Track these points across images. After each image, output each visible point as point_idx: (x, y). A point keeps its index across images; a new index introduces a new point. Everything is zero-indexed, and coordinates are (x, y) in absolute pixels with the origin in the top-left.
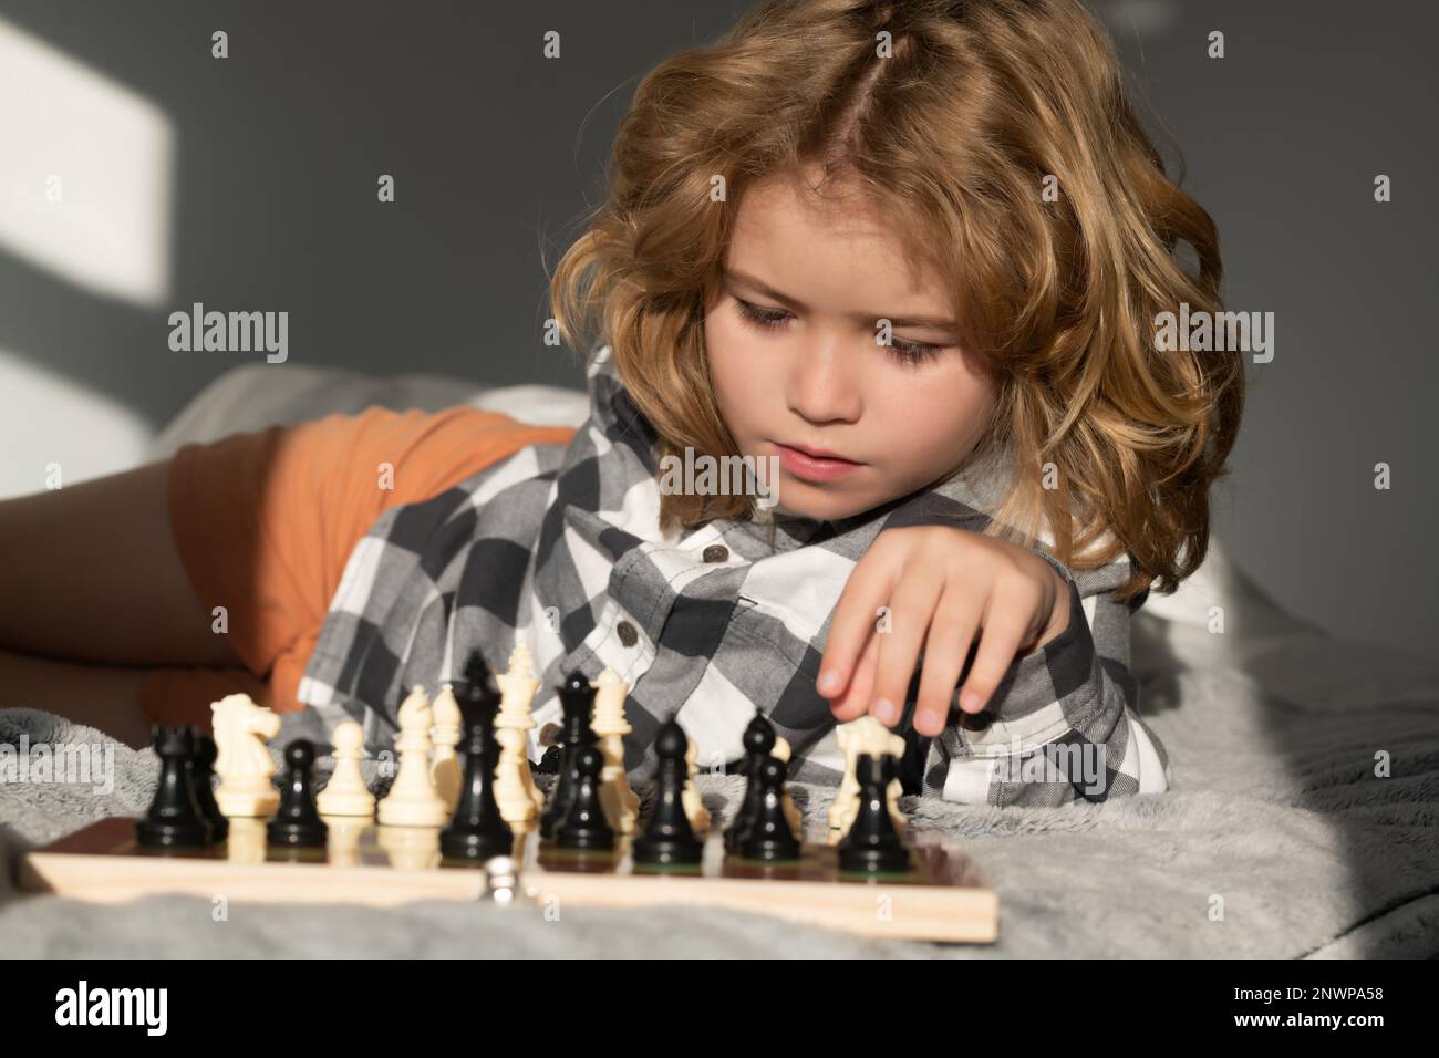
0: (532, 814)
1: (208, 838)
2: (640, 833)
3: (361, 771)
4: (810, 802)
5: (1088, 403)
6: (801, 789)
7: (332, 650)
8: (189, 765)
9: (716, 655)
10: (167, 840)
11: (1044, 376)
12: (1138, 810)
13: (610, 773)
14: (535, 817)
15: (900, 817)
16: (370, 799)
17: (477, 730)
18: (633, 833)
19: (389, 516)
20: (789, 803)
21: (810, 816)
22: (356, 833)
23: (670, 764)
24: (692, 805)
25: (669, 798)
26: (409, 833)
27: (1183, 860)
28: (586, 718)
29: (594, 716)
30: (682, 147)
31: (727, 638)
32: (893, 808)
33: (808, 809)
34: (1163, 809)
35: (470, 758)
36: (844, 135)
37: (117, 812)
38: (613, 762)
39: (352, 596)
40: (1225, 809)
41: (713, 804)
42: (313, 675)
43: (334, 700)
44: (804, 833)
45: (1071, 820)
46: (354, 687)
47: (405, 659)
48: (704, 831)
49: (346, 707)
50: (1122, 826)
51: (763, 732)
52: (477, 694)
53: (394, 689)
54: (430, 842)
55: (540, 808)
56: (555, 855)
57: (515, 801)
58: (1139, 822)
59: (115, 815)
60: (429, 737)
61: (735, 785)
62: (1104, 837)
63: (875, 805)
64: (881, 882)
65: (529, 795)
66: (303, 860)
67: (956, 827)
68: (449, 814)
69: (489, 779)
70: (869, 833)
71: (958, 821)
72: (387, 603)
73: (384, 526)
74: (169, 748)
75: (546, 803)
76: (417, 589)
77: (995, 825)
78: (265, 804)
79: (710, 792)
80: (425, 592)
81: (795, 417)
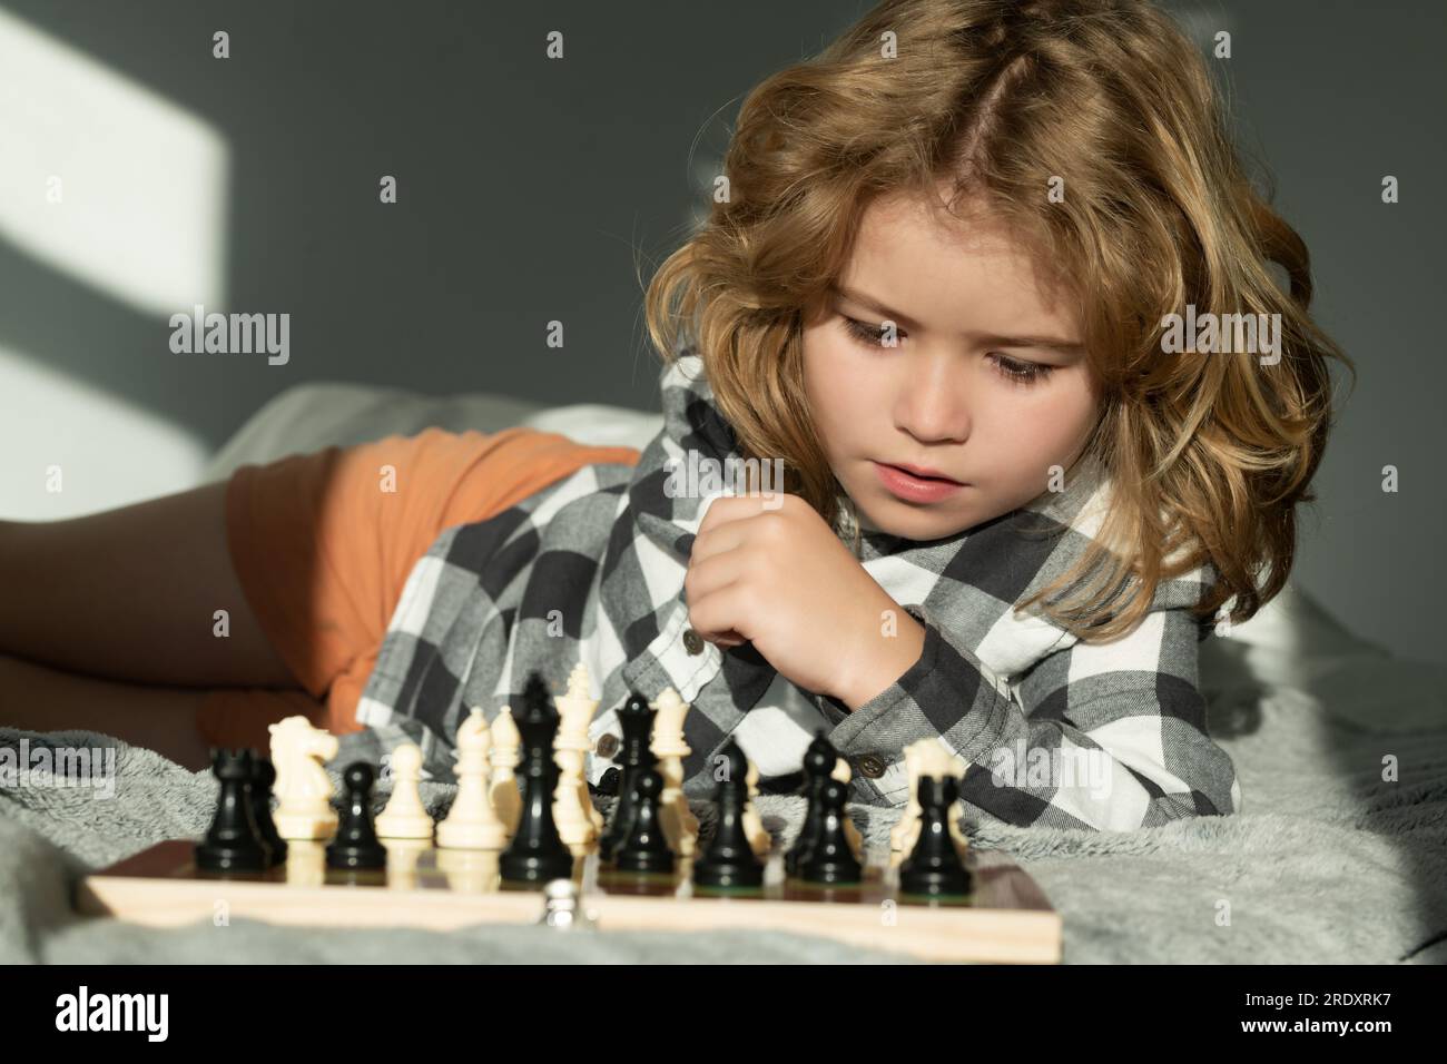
0: (591, 837)
1: (267, 860)
2: (701, 855)
3: (419, 794)
4: (870, 825)
5: (1199, 427)
6: (861, 811)
7: (390, 670)
8: (247, 788)
10: (225, 864)
11: (1154, 399)
12: (1200, 832)
13: (669, 796)
14: (594, 840)
15: (962, 840)
16: (429, 821)
17: (537, 752)
18: (693, 856)
19: (448, 536)
20: (850, 825)
21: (870, 838)
22: (415, 855)
23: (730, 786)
24: (752, 828)
25: (729, 820)
26: (468, 856)
27: (1247, 882)
28: (646, 741)
29: (653, 739)
32: (954, 830)
33: (869, 831)
34: (1225, 832)
35: (530, 780)
36: (970, 152)
37: (175, 835)
38: (673, 784)
39: (411, 616)
40: (1287, 833)
41: (773, 827)
42: (372, 696)
43: (392, 721)
44: (864, 854)
45: (1132, 843)
46: (412, 707)
47: (464, 680)
48: (765, 854)
49: (404, 727)
50: (1183, 847)
51: (823, 754)
52: (536, 716)
54: (490, 864)
55: (599, 831)
56: (615, 877)
57: (574, 823)
58: (1202, 845)
59: (174, 838)
60: (488, 759)
61: (793, 807)
62: (1167, 859)
63: (937, 827)
64: (943, 905)
65: (588, 818)
66: (362, 883)
67: (1018, 850)
68: (508, 837)
69: (548, 802)
70: (930, 855)
71: (1019, 844)
72: (446, 624)
73: (442, 546)
74: (228, 771)
75: (605, 825)
77: (1055, 849)
78: (323, 827)
79: (770, 814)
81: (902, 436)
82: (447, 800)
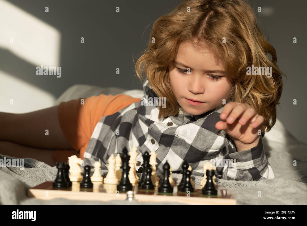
0: (136, 182)
1: (68, 186)
2: (160, 186)
3: (100, 172)
4: (196, 179)
5: (251, 89)
6: (194, 177)
7: (91, 146)
8: (64, 170)
9: (171, 147)
10: (59, 187)
11: (242, 83)
12: (266, 182)
13: (153, 173)
14: (137, 182)
15: (215, 183)
16: (102, 178)
17: (125, 164)
18: (158, 186)
20: (191, 180)
21: (196, 182)
22: (99, 185)
23: (166, 171)
24: (171, 180)
25: (166, 179)
26: (110, 186)
27: (276, 193)
28: (148, 161)
29: (150, 161)
30: (166, 35)
31: (173, 143)
32: (214, 181)
33: (195, 181)
34: (272, 182)
35: (124, 170)
36: (201, 32)
37: (48, 180)
38: (154, 171)
39: (96, 135)
40: (285, 183)
41: (175, 180)
42: (87, 152)
43: (91, 157)
44: (194, 186)
45: (252, 184)
46: (96, 154)
47: (108, 149)
48: (173, 186)
49: (94, 159)
50: (263, 186)
51: (186, 165)
52: (125, 156)
53: (105, 155)
54: (115, 187)
55: (138, 180)
56: (141, 190)
57: (133, 179)
58: (267, 185)
59: (48, 181)
60: (115, 165)
61: (179, 176)
62: (259, 188)
63: (210, 181)
64: (211, 197)
65: (136, 178)
66: (88, 191)
67: (227, 185)
68: (119, 181)
69: (128, 174)
70: (209, 187)
71: (228, 184)
73: (103, 120)
74: (60, 167)
75: (139, 179)
76: (110, 134)
77: (235, 185)
78: (80, 179)
79: (174, 177)
80: (112, 134)
81: (190, 93)
82: (105, 174)
